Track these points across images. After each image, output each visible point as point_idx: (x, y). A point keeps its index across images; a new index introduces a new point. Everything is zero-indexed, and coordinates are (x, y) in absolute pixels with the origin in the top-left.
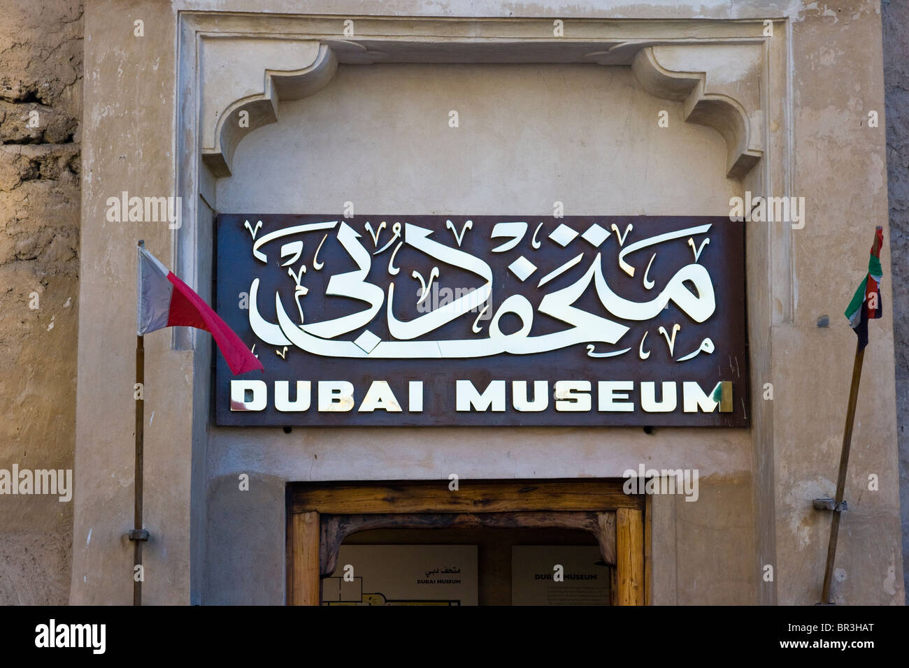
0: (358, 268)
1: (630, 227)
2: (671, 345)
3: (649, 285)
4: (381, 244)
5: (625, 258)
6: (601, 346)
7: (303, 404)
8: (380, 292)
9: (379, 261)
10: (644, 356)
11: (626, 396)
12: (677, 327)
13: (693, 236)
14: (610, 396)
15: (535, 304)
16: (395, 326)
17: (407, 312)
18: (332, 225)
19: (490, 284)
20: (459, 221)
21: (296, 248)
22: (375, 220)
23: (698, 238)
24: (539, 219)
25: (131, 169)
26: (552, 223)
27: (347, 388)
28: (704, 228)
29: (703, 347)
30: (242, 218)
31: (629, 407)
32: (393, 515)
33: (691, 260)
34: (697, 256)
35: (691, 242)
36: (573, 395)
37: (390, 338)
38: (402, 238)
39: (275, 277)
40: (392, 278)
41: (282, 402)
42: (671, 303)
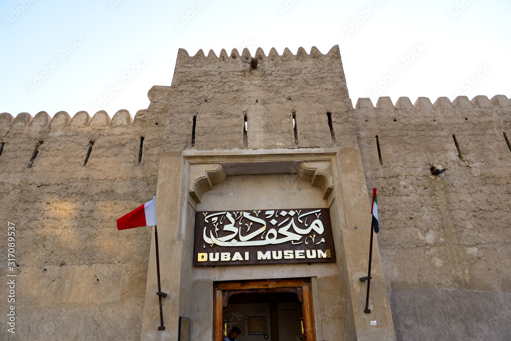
0: (232, 223)
1: (300, 211)
2: (313, 240)
3: (306, 225)
4: (237, 217)
5: (300, 219)
6: (295, 241)
7: (217, 259)
8: (237, 229)
9: (237, 221)
10: (307, 243)
11: (302, 254)
12: (314, 236)
14: (298, 254)
15: (277, 231)
16: (241, 238)
17: (244, 233)
18: (225, 213)
19: (265, 227)
20: (257, 211)
21: (215, 219)
22: (236, 212)
23: (318, 213)
24: (277, 210)
26: (281, 211)
27: (229, 254)
28: (319, 211)
29: (322, 241)
30: (202, 212)
31: (304, 257)
32: (242, 290)
33: (317, 219)
34: (318, 217)
35: (316, 214)
36: (289, 254)
37: (240, 241)
38: (243, 215)
39: (210, 226)
40: (240, 225)
41: (211, 259)
42: (312, 229)
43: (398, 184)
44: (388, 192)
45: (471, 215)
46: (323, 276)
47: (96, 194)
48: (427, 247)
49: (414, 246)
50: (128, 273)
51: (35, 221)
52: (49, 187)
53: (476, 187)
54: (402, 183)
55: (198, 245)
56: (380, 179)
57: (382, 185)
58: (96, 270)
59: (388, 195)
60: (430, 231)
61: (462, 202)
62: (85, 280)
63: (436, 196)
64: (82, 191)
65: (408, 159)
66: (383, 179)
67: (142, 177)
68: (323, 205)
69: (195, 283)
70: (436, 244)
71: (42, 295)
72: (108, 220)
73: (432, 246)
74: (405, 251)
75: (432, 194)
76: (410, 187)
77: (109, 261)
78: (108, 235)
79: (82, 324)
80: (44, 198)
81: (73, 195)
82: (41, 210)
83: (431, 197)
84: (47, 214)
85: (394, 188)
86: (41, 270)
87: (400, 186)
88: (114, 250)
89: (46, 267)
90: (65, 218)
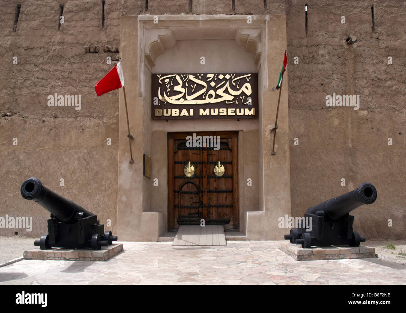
0: (180, 85)
1: (235, 75)
2: (243, 101)
3: (238, 88)
4: (185, 79)
5: (234, 82)
6: (229, 101)
7: (169, 114)
8: (185, 90)
9: (184, 83)
10: (237, 103)
11: (233, 112)
12: (244, 97)
14: (230, 112)
15: (215, 92)
16: (187, 97)
17: (190, 94)
18: (175, 75)
19: (206, 88)
20: (200, 74)
21: (167, 81)
22: (183, 74)
23: (248, 77)
24: (216, 74)
25: (129, 56)
26: (219, 74)
27: (178, 110)
28: (249, 75)
29: (249, 101)
30: (157, 74)
31: (234, 114)
34: (248, 81)
36: (223, 112)
37: (186, 100)
38: (189, 78)
39: (163, 87)
40: (187, 87)
41: (165, 114)
42: (243, 92)
43: (317, 52)
44: (307, 60)
45: (369, 83)
46: (248, 130)
47: (72, 57)
48: (329, 109)
49: (320, 108)
50: (105, 124)
51: (29, 81)
52: (34, 50)
53: (379, 58)
54: (321, 52)
55: (155, 103)
56: (304, 48)
57: (304, 53)
58: (80, 122)
59: (307, 62)
61: (365, 72)
62: (74, 130)
63: (346, 65)
64: (60, 54)
65: (330, 29)
66: (305, 47)
67: (106, 41)
68: (254, 71)
69: (153, 133)
71: (45, 140)
72: (84, 80)
73: (334, 109)
74: (312, 112)
75: (343, 62)
76: (327, 55)
77: (89, 115)
78: (86, 93)
79: (76, 162)
80: (32, 60)
81: (54, 57)
82: (31, 71)
83: (342, 66)
84: (37, 74)
85: (313, 57)
86: (41, 121)
87: (319, 55)
88: (92, 106)
89: (44, 119)
90: (51, 78)
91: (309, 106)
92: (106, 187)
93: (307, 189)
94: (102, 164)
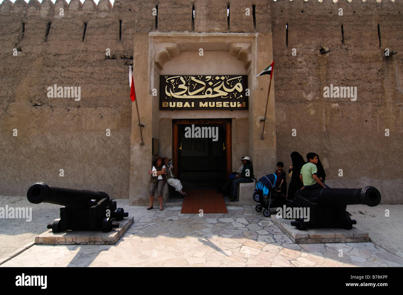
0: (183, 84)
1: (228, 77)
2: (235, 96)
3: (232, 86)
4: (187, 80)
5: (228, 82)
6: (224, 96)
7: (174, 106)
8: (187, 87)
9: (187, 83)
10: (231, 98)
11: (228, 104)
12: (236, 93)
13: (239, 78)
14: (225, 104)
15: (213, 89)
16: (189, 93)
17: (191, 91)
18: (179, 77)
19: (205, 86)
20: (200, 76)
21: (173, 80)
22: (186, 76)
23: (240, 78)
24: (213, 75)
25: (142, 63)
26: (216, 76)
27: (181, 103)
28: (241, 77)
29: (240, 96)
30: (164, 76)
31: (228, 106)
34: (240, 81)
35: (239, 79)
36: (219, 104)
37: (189, 95)
38: (191, 79)
39: (170, 85)
40: (189, 85)
41: (171, 106)
42: (235, 89)
43: (295, 60)
44: (288, 66)
45: (340, 83)
46: (239, 118)
47: (94, 62)
48: (307, 102)
49: (299, 101)
50: (120, 113)
51: (57, 79)
52: (62, 56)
53: (348, 64)
54: (299, 60)
55: (162, 97)
56: (285, 57)
57: (285, 60)
58: (100, 111)
59: (288, 67)
60: (311, 93)
61: (336, 74)
62: (94, 116)
63: (320, 69)
64: (84, 59)
65: (306, 42)
66: (286, 56)
67: (123, 50)
68: (244, 73)
69: (161, 120)
70: (313, 101)
71: (69, 124)
72: (103, 79)
73: (310, 102)
74: (292, 104)
75: (318, 67)
76: (304, 62)
77: (107, 105)
78: (105, 89)
79: (96, 141)
80: (59, 63)
81: (78, 62)
82: (59, 72)
83: (317, 70)
84: (63, 74)
85: (293, 63)
86: (66, 110)
87: (297, 62)
88: (110, 99)
89: (69, 108)
90: (76, 78)
91: (290, 100)
92: (121, 161)
93: (288, 163)
94: (118, 143)
